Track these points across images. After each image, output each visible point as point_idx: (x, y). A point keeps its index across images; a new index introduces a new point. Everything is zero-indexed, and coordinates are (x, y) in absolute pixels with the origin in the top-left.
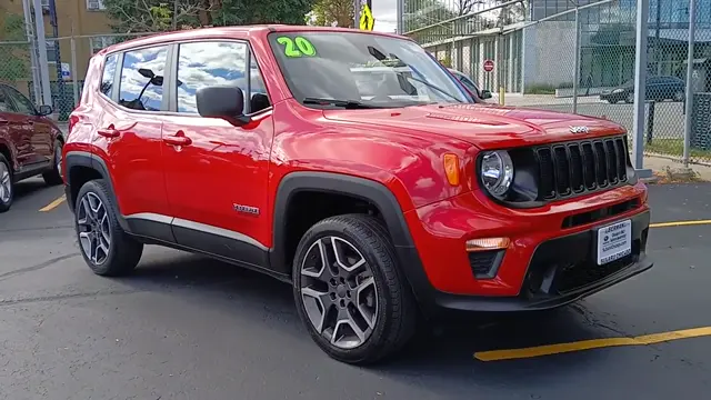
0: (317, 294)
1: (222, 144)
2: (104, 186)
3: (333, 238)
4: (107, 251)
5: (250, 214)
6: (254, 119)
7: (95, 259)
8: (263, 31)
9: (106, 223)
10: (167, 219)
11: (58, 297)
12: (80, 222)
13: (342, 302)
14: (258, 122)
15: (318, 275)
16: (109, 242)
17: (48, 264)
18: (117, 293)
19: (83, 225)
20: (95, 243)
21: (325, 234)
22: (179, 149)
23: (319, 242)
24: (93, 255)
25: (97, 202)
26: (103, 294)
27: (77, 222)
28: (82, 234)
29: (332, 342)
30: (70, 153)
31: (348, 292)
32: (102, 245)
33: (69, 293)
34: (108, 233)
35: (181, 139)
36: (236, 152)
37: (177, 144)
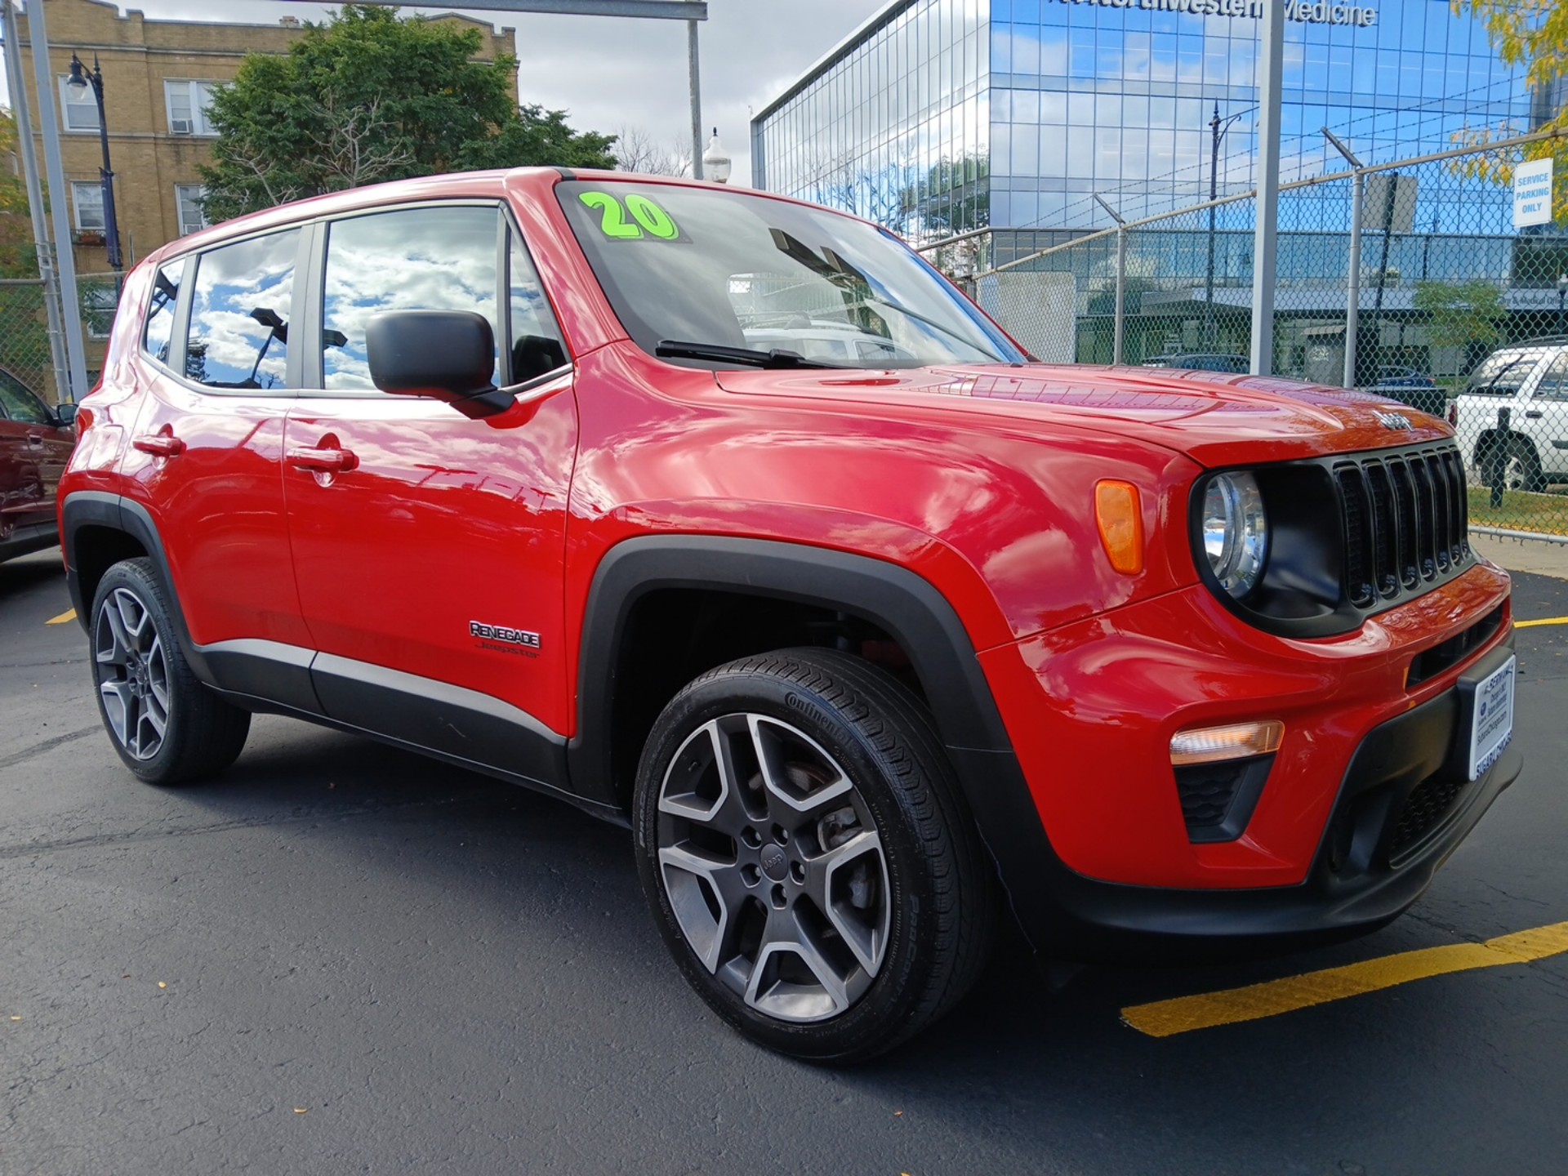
0: (704, 866)
1: (438, 469)
2: (154, 572)
3: (753, 720)
4: (161, 728)
5: (515, 649)
6: (522, 398)
7: (136, 744)
8: (542, 177)
9: (157, 662)
10: (299, 656)
11: (37, 847)
12: (102, 657)
13: (777, 890)
14: (532, 407)
15: (705, 815)
16: (166, 706)
17: (30, 752)
18: (185, 831)
19: (107, 664)
20: (135, 708)
21: (730, 706)
22: (326, 480)
23: (711, 726)
24: (132, 734)
25: (139, 612)
26: (148, 836)
27: (94, 658)
28: (108, 685)
29: (749, 998)
30: (76, 496)
31: (795, 866)
32: (152, 715)
33: (63, 835)
34: (163, 685)
35: (329, 455)
36: (468, 487)
37: (320, 466)
